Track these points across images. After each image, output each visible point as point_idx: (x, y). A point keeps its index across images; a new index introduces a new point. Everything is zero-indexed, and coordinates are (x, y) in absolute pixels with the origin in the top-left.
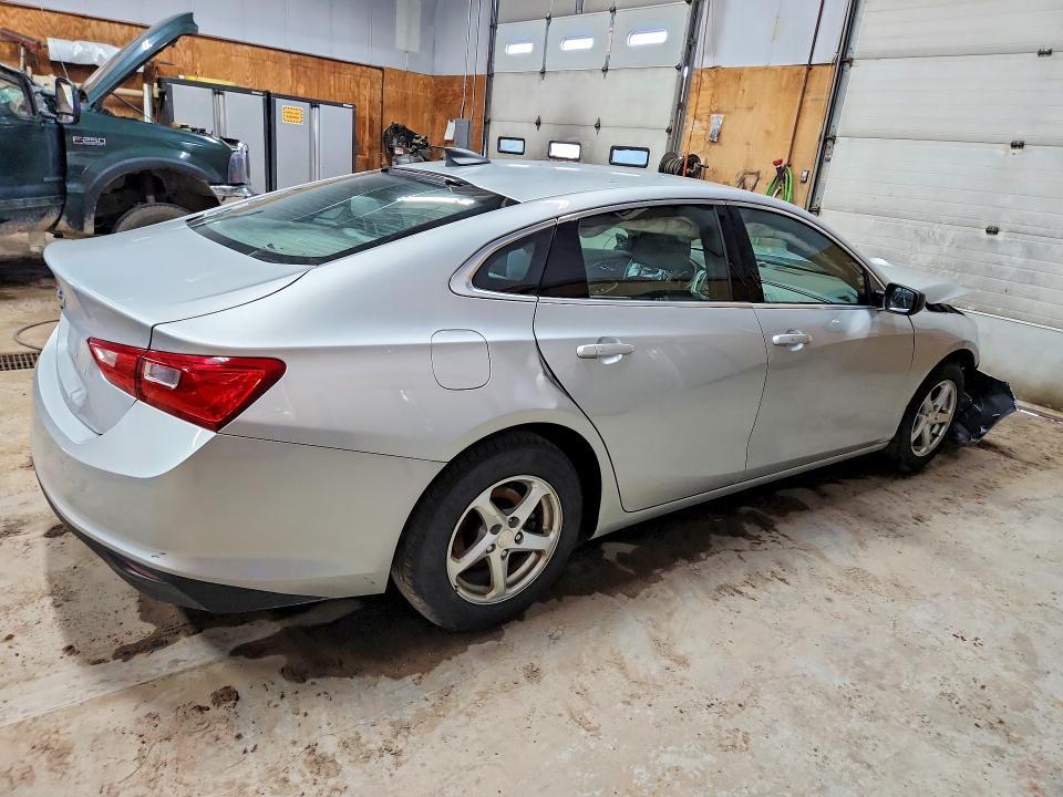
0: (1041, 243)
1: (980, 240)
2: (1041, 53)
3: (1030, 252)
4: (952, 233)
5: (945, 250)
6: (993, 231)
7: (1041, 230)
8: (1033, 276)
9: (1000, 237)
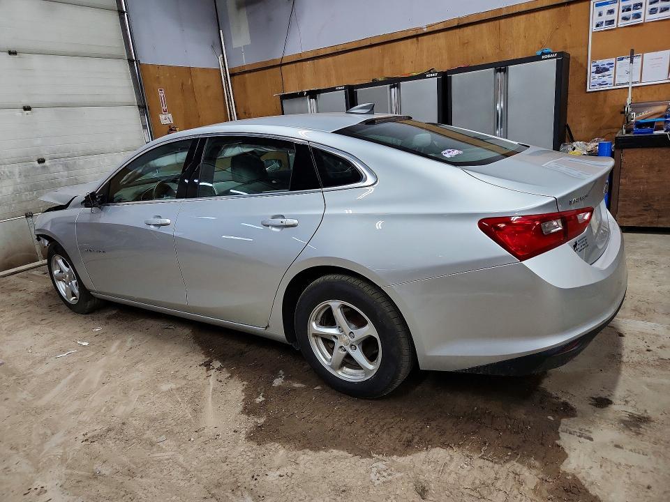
0: (70, 161)
1: (38, 168)
2: (10, 53)
3: (67, 167)
4: (16, 169)
5: (19, 181)
6: (41, 161)
7: (67, 154)
8: (76, 179)
9: (47, 163)
